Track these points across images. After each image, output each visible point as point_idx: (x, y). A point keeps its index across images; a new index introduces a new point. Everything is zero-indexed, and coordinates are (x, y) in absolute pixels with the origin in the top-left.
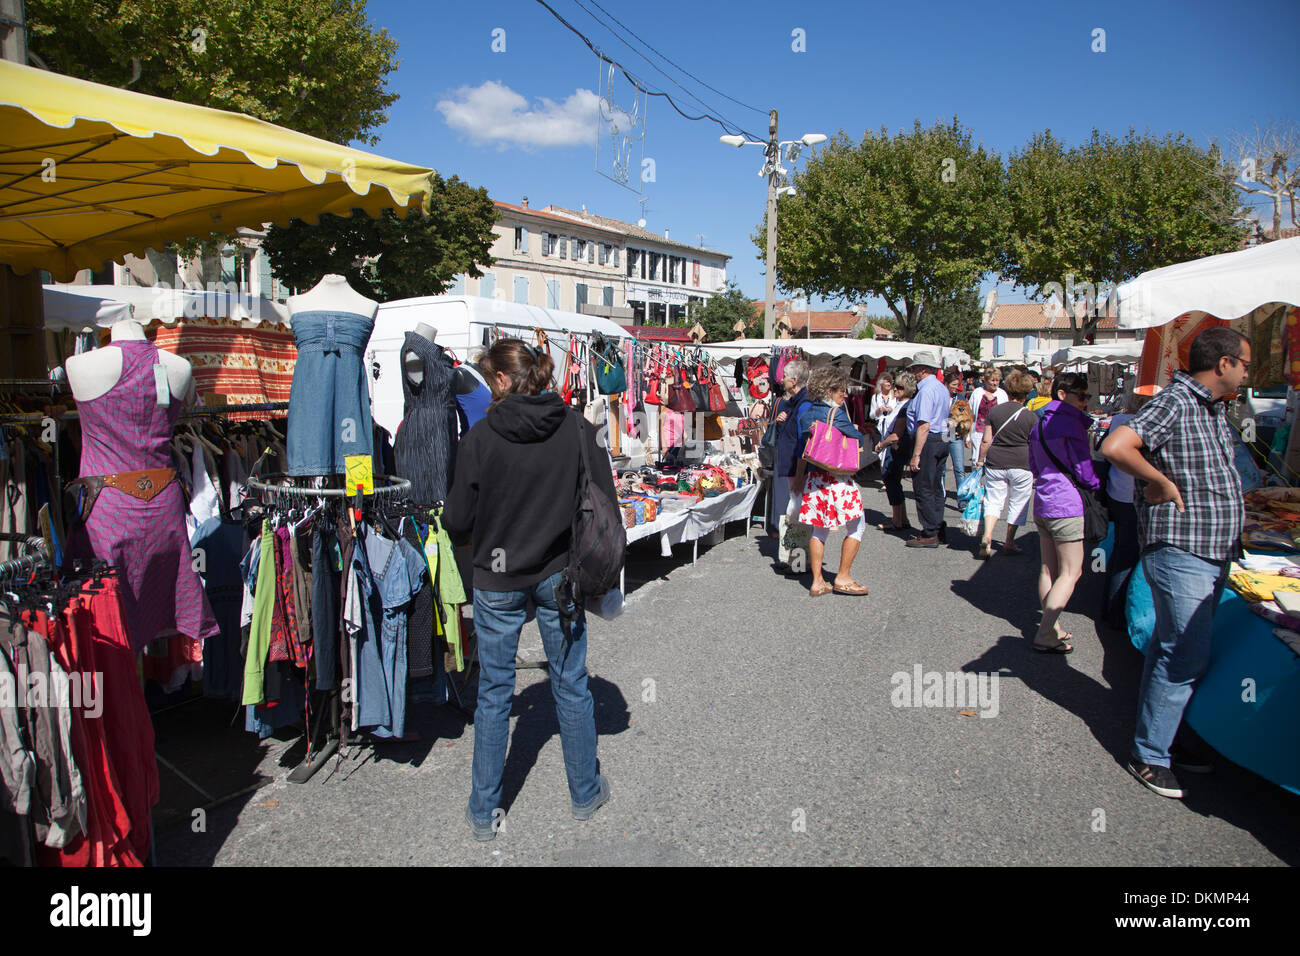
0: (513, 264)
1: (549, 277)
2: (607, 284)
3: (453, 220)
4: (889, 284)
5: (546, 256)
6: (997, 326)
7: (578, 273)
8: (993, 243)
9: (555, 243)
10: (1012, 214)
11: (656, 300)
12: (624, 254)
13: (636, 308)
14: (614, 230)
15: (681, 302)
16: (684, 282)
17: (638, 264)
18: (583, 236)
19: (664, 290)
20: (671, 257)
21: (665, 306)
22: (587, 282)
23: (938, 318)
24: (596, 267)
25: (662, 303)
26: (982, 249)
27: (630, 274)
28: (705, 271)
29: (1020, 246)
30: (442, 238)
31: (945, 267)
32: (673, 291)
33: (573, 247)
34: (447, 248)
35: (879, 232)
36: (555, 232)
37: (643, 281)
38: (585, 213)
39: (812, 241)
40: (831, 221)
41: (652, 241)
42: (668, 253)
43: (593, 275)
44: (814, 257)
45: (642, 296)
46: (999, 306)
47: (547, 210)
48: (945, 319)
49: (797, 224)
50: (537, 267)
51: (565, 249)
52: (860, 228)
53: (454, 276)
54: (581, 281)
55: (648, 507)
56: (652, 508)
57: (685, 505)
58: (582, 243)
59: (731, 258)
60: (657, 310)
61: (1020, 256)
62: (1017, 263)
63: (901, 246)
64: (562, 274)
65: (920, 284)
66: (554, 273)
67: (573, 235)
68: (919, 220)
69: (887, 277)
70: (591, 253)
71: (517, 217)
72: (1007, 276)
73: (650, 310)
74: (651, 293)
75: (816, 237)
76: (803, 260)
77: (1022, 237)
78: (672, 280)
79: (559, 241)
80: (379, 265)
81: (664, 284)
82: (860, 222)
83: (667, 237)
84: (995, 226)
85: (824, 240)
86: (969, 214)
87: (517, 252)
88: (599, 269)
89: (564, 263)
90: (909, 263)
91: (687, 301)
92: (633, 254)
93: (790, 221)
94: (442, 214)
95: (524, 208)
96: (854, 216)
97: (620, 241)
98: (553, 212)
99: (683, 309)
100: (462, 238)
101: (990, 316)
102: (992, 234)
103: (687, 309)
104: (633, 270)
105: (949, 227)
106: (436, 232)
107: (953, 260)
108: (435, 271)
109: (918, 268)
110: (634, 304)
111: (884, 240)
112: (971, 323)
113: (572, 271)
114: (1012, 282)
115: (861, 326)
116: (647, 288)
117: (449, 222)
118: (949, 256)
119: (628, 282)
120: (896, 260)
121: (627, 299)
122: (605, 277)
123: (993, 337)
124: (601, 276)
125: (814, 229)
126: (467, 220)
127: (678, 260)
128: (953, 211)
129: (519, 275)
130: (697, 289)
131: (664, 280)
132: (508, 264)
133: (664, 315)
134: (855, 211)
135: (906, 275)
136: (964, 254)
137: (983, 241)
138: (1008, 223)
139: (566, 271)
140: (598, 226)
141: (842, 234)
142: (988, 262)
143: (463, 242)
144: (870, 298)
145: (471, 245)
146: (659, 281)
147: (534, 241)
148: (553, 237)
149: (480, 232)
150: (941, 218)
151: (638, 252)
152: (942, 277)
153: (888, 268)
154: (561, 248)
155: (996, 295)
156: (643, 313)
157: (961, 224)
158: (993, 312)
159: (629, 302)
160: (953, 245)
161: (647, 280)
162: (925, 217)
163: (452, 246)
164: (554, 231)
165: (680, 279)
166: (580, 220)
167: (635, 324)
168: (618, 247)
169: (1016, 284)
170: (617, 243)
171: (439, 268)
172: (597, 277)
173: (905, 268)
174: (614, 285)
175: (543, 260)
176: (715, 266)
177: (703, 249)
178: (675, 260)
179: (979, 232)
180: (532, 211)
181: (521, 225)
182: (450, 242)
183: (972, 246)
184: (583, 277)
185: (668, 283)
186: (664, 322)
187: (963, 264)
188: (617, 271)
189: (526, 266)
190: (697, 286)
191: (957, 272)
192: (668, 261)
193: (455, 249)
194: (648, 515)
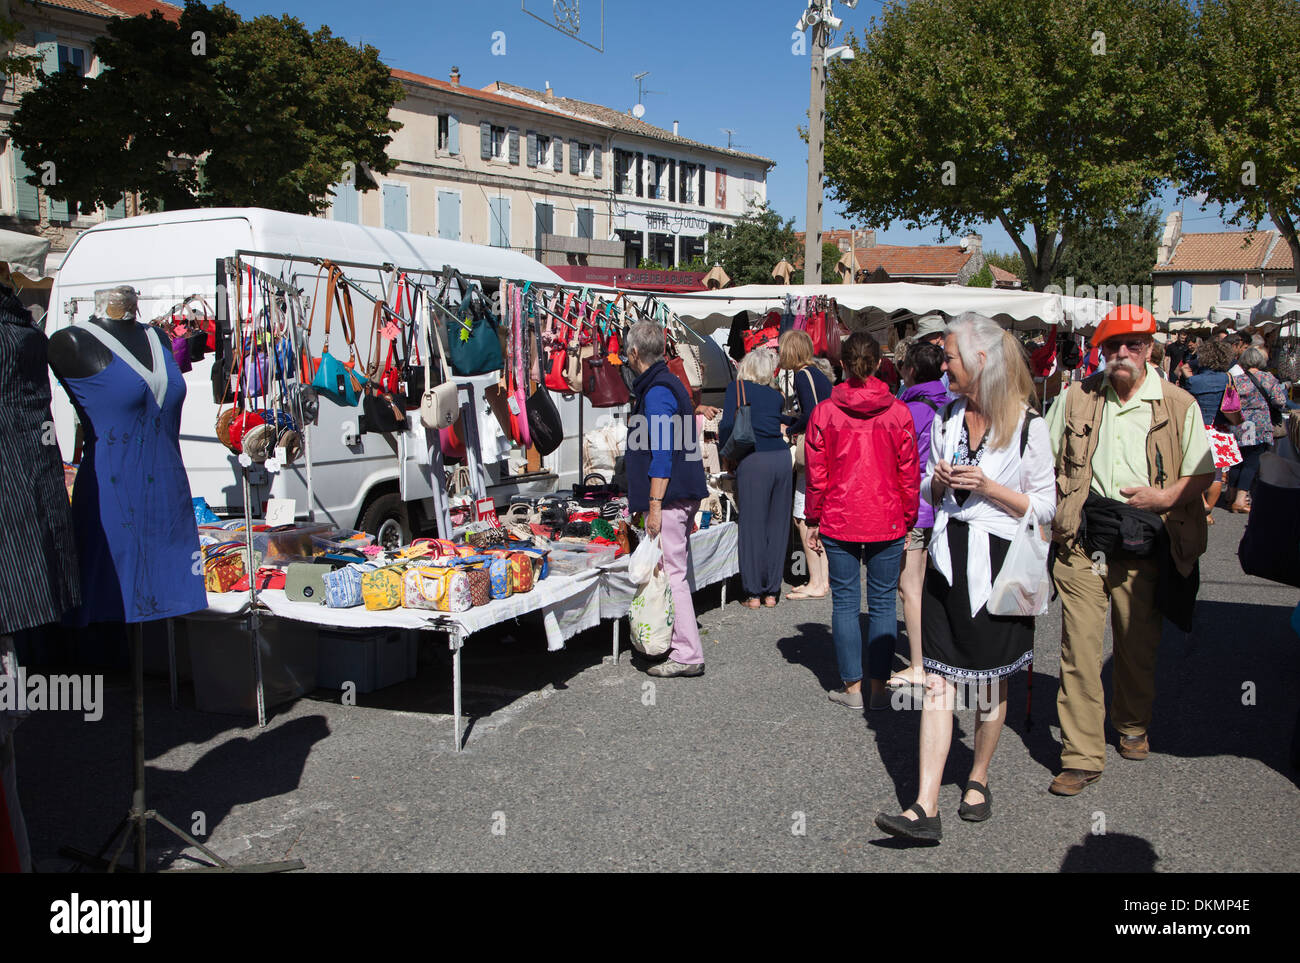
0: (435, 171)
1: (493, 193)
2: (584, 204)
3: (324, 98)
4: (1008, 202)
5: (488, 160)
6: (1180, 266)
7: (537, 186)
8: (1173, 136)
9: (502, 141)
10: (1204, 88)
11: (659, 229)
12: (608, 158)
13: (627, 242)
14: (593, 120)
15: (697, 232)
16: (702, 201)
17: (632, 173)
18: (544, 129)
19: (671, 213)
20: (683, 164)
21: (672, 238)
22: (552, 200)
23: (1089, 257)
24: (564, 178)
25: (668, 233)
26: (1155, 146)
27: (618, 189)
28: (735, 185)
29: (1214, 141)
30: (308, 125)
31: (1093, 175)
32: (685, 215)
33: (529, 147)
34: (315, 143)
35: (992, 122)
36: (501, 123)
37: (639, 200)
38: (550, 94)
39: (890, 135)
40: (920, 105)
41: (652, 138)
42: (678, 157)
43: (562, 190)
44: (893, 160)
45: (637, 223)
46: (1183, 236)
47: (493, 90)
48: (1099, 258)
49: (866, 108)
50: (473, 177)
51: (517, 149)
52: (963, 116)
53: (330, 187)
54: (542, 199)
55: (517, 568)
56: (524, 570)
57: (594, 563)
58: (544, 141)
59: (774, 165)
60: (661, 244)
61: (1215, 156)
62: (1209, 169)
63: (1027, 144)
64: (512, 187)
65: (1057, 201)
66: (500, 186)
67: (530, 127)
68: (1056, 101)
69: (1005, 192)
70: (558, 156)
71: (441, 98)
72: (1192, 190)
73: (651, 245)
74: (652, 218)
75: (897, 128)
76: (877, 166)
77: (1218, 124)
78: (683, 199)
79: (507, 138)
80: (207, 168)
81: (671, 204)
82: (962, 105)
83: (675, 133)
84: (1176, 109)
85: (908, 134)
86: (1138, 92)
87: (441, 152)
88: (571, 181)
89: (515, 172)
90: (1038, 170)
91: (707, 231)
92: (622, 159)
93: (859, 103)
94: (305, 88)
95: (454, 84)
96: (952, 95)
97: (604, 138)
98: (500, 92)
99: (701, 241)
100: (340, 127)
101: (1170, 252)
102: (1172, 122)
103: (706, 243)
104: (624, 183)
105: (1105, 111)
106: (297, 116)
107: (1109, 164)
108: (295, 179)
109: (1054, 178)
110: (626, 235)
111: (1000, 133)
112: (1138, 262)
113: (528, 184)
114: (1201, 196)
115: (973, 268)
116: (645, 210)
117: (317, 101)
118: (1102, 157)
119: (616, 201)
120: (1018, 164)
121: (613, 227)
122: (581, 193)
123: (1173, 284)
124: (573, 192)
125: (893, 116)
126: (347, 99)
127: (692, 167)
128: (1110, 85)
129: (446, 190)
130: (722, 212)
131: (672, 198)
132: (428, 171)
133: (671, 252)
134: (955, 88)
135: (1035, 190)
136: (1124, 154)
137: (1157, 134)
138: (1198, 104)
139: (520, 183)
140: (569, 114)
141: (936, 126)
142: (1165, 166)
143: (341, 135)
144: (980, 226)
145: (357, 138)
146: (665, 201)
147: (468, 137)
148: (498, 131)
149: (370, 117)
150: (1092, 98)
151: (630, 155)
152: (1092, 191)
153: (1007, 177)
154: (511, 148)
155: (1180, 219)
156: (639, 249)
157: (1120, 107)
158: (1174, 245)
159: (618, 231)
160: (1110, 142)
161: (645, 199)
162: (1066, 97)
163: (323, 140)
164: (499, 120)
165: (696, 198)
166: (542, 105)
167: (627, 264)
168: (599, 147)
169: (1208, 199)
170: (598, 142)
171: (301, 175)
172: (567, 192)
173: (1032, 176)
174: (594, 205)
175: (483, 167)
176: (749, 176)
177: (732, 151)
178: (688, 168)
179: (1151, 120)
180: (467, 90)
181: (448, 110)
182: (319, 134)
183: (1139, 141)
184: (546, 192)
185: (677, 203)
186: (671, 262)
187: (1122, 170)
188: (599, 185)
189: (455, 176)
190: (723, 208)
191: (1113, 183)
192: (677, 169)
193: (327, 144)
194: (517, 583)
